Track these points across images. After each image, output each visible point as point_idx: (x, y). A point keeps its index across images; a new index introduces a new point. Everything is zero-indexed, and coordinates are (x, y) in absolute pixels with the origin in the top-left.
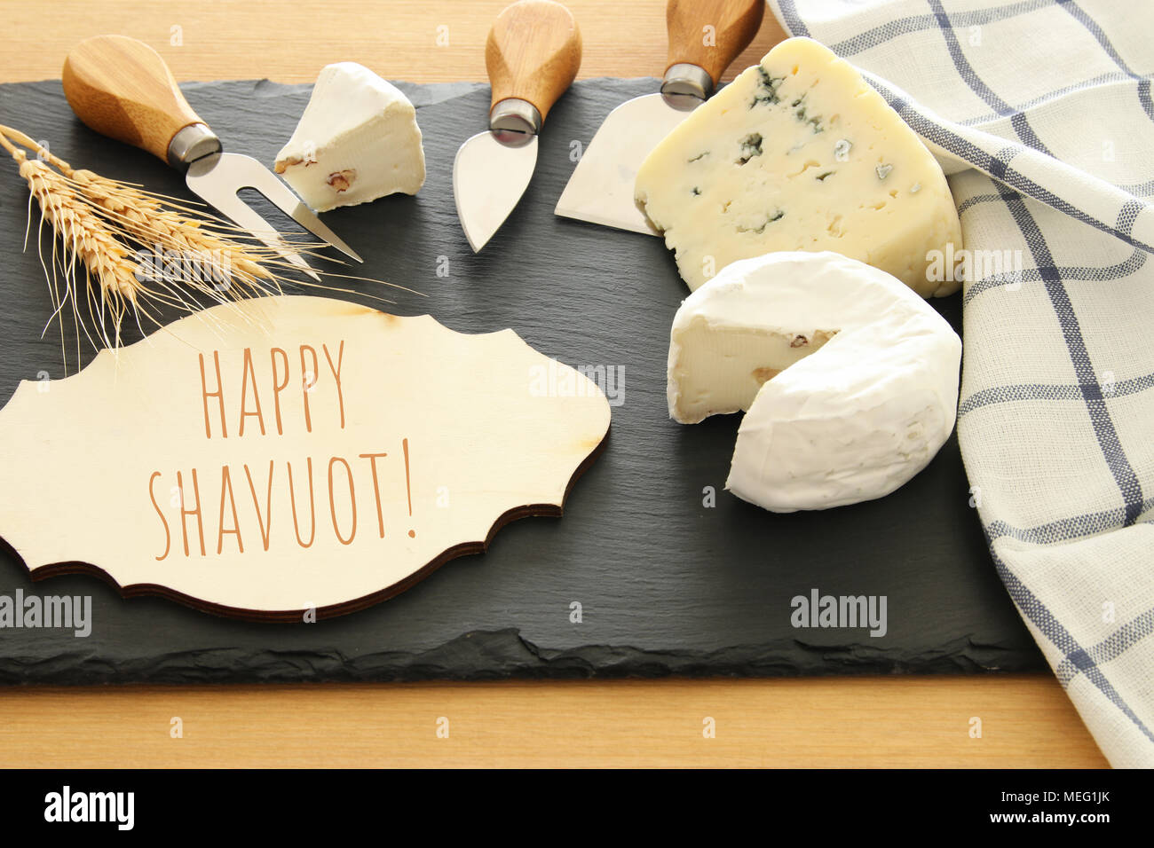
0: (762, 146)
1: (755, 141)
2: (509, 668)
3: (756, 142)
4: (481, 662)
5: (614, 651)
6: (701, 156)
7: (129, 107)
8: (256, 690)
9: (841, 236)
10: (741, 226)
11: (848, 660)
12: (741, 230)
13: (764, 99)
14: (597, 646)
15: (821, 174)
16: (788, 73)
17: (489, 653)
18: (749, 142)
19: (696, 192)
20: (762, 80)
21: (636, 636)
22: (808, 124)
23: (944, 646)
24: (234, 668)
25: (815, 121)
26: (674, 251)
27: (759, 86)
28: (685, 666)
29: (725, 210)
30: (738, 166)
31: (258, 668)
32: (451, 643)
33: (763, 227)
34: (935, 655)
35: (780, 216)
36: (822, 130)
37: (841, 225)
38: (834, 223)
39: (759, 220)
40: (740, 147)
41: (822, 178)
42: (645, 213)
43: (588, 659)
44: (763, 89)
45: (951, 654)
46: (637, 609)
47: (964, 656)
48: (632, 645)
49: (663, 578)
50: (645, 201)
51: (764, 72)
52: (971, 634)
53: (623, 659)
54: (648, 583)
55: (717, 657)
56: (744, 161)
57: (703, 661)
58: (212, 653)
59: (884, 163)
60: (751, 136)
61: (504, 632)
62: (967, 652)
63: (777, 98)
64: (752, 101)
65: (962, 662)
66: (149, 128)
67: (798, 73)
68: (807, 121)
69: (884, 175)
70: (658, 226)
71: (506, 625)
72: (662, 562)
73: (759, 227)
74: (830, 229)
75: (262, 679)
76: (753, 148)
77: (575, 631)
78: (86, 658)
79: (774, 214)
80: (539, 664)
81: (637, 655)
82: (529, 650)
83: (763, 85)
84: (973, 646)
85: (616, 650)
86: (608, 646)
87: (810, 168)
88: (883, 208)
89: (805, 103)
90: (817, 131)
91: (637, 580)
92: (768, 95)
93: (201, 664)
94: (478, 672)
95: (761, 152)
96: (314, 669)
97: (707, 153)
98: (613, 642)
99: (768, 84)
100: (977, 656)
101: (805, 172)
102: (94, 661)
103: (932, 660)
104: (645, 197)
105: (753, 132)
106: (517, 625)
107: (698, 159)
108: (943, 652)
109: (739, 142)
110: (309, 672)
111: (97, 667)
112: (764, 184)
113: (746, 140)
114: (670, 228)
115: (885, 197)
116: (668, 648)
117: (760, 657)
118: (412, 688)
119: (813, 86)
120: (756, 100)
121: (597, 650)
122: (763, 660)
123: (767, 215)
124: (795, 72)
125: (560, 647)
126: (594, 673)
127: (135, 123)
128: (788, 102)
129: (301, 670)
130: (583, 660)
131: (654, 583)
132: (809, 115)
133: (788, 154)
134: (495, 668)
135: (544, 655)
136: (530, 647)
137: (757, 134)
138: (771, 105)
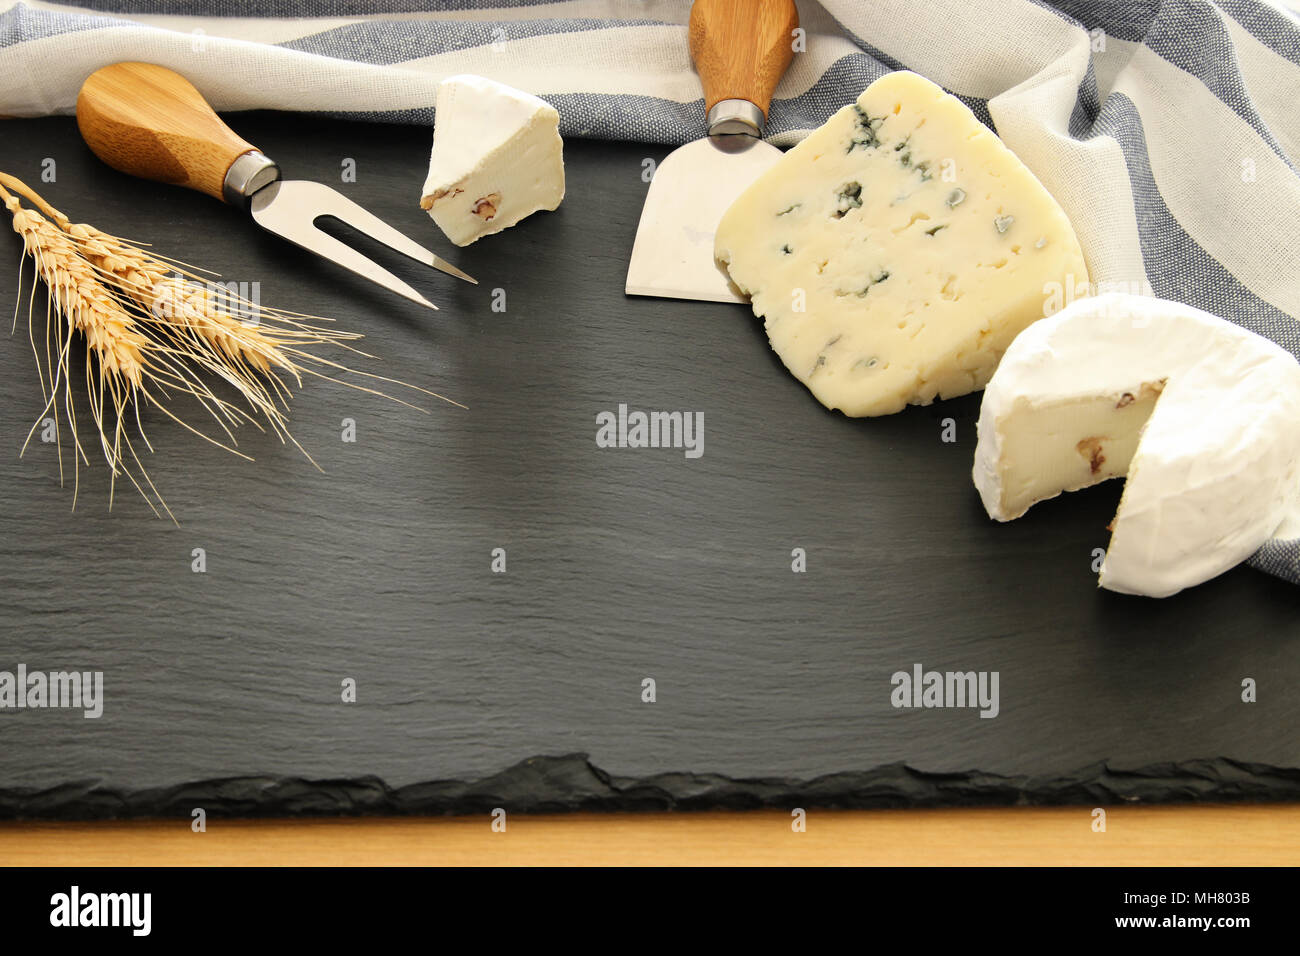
0: (861, 197)
1: (853, 191)
2: (577, 799)
3: (855, 192)
4: (546, 793)
5: (697, 780)
6: (791, 209)
7: (170, 141)
8: (286, 826)
9: (956, 300)
10: (840, 289)
11: (967, 789)
12: (840, 293)
13: (863, 143)
14: (677, 774)
15: (932, 228)
16: (890, 112)
17: (553, 781)
18: (846, 192)
19: (787, 251)
20: (859, 120)
21: (723, 762)
22: (914, 171)
23: (1076, 772)
24: (260, 799)
25: (922, 167)
26: (763, 319)
27: (856, 127)
28: (779, 797)
29: (821, 271)
30: (834, 221)
31: (290, 800)
32: (511, 770)
33: (866, 290)
34: (1067, 784)
35: (886, 277)
36: (930, 177)
37: (956, 286)
38: (947, 285)
39: (861, 282)
40: (836, 197)
41: (932, 233)
42: (728, 276)
43: (667, 789)
44: (862, 131)
45: (1085, 782)
46: (724, 730)
47: (1099, 785)
48: (719, 772)
49: (752, 694)
50: (726, 261)
51: (862, 111)
52: (1107, 760)
53: (707, 789)
54: (737, 700)
55: (814, 786)
56: (841, 214)
57: (801, 792)
58: (235, 782)
59: (1004, 215)
60: (849, 185)
61: (571, 757)
62: (1103, 780)
63: (877, 141)
64: (849, 144)
65: (1097, 792)
66: (195, 161)
67: (901, 112)
68: (913, 168)
69: (1004, 228)
70: (743, 291)
71: (573, 750)
72: (751, 675)
73: (861, 289)
74: (943, 291)
75: (294, 813)
76: (851, 199)
77: (652, 756)
78: (92, 788)
79: (878, 275)
80: (611, 795)
81: (724, 784)
82: (600, 778)
83: (860, 127)
84: (1110, 773)
85: (699, 779)
86: (691, 774)
87: (917, 222)
88: (1004, 267)
89: (909, 147)
90: (924, 179)
91: (724, 695)
92: (867, 137)
93: (223, 796)
94: (541, 804)
95: (861, 204)
96: (352, 801)
97: (799, 206)
98: (696, 769)
99: (866, 125)
100: (1113, 785)
101: (913, 226)
102: (101, 792)
103: (1064, 789)
104: (728, 257)
105: (851, 180)
106: (587, 750)
107: (787, 212)
108: (1074, 779)
109: (835, 192)
110: (347, 805)
111: (103, 800)
112: (865, 240)
113: (842, 191)
114: (757, 293)
115: (1006, 253)
116: (758, 775)
117: (864, 787)
118: (465, 822)
119: (918, 127)
120: (854, 144)
121: (677, 778)
122: (868, 790)
123: (871, 277)
124: (897, 110)
125: (635, 775)
126: (674, 805)
127: (179, 158)
128: (890, 146)
129: (336, 801)
130: (663, 791)
131: (742, 700)
132: (916, 160)
133: (892, 205)
134: (560, 799)
135: (616, 784)
136: (601, 775)
137: (856, 183)
138: (871, 149)
